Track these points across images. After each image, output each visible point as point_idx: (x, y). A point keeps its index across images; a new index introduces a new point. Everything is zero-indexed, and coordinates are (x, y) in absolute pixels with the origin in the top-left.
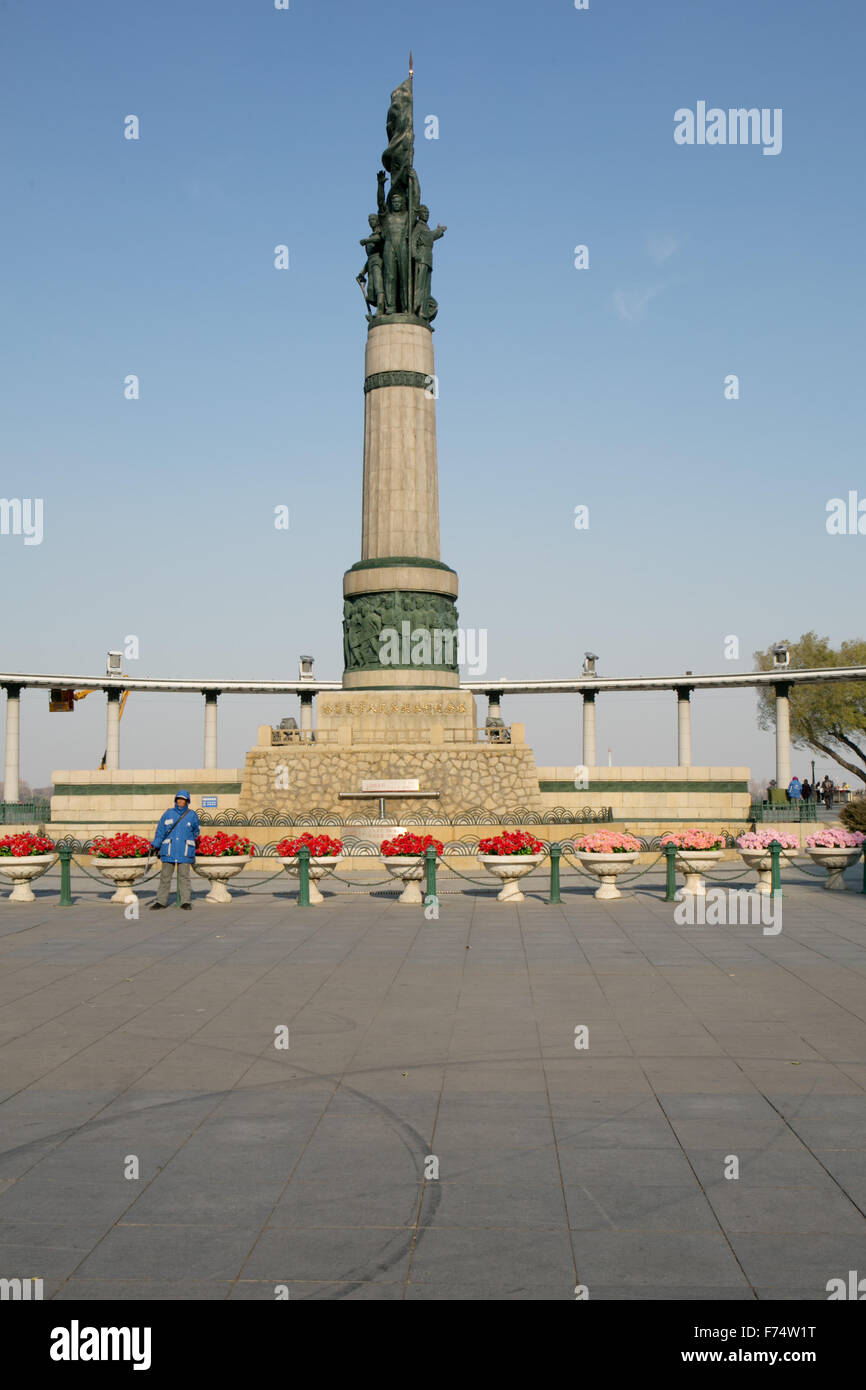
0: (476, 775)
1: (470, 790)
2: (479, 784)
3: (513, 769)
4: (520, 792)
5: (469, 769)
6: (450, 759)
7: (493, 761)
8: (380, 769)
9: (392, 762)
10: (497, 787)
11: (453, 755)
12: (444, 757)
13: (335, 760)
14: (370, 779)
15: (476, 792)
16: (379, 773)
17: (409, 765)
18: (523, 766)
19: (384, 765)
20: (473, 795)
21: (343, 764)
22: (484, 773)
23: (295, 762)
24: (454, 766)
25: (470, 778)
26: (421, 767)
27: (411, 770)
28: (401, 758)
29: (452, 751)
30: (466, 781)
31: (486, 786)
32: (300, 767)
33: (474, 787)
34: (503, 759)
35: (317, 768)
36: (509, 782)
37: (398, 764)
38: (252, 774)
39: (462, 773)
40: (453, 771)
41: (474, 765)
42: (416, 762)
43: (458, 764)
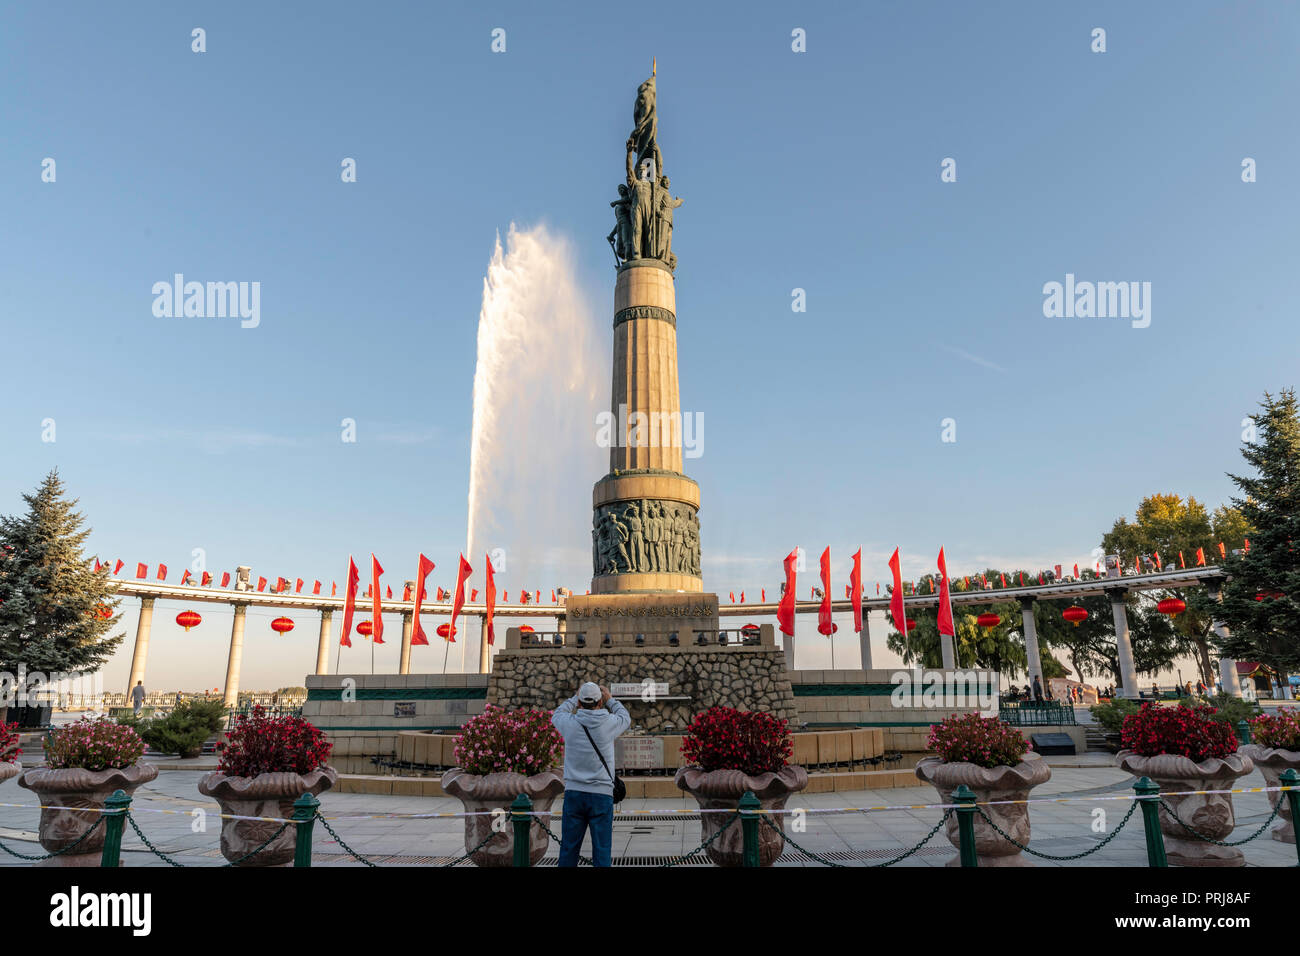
0: (727, 678)
1: (722, 694)
2: (730, 687)
3: (764, 672)
4: (774, 696)
5: (719, 672)
6: (700, 662)
7: (744, 664)
8: (629, 671)
9: (642, 665)
10: (749, 692)
11: (703, 657)
12: (694, 659)
13: (583, 663)
14: (619, 682)
15: (728, 696)
16: (629, 676)
17: (658, 668)
18: (775, 668)
19: (634, 668)
20: (725, 699)
21: (591, 667)
22: (735, 677)
23: (543, 665)
24: (704, 669)
25: (722, 681)
26: (671, 670)
27: (661, 673)
28: (651, 661)
29: (702, 653)
30: (718, 685)
31: (738, 689)
32: (547, 670)
33: (726, 691)
34: (754, 661)
35: (565, 671)
36: (762, 685)
37: (647, 667)
38: (499, 678)
39: (713, 677)
40: (704, 674)
41: (725, 668)
42: (665, 665)
43: (709, 667)
